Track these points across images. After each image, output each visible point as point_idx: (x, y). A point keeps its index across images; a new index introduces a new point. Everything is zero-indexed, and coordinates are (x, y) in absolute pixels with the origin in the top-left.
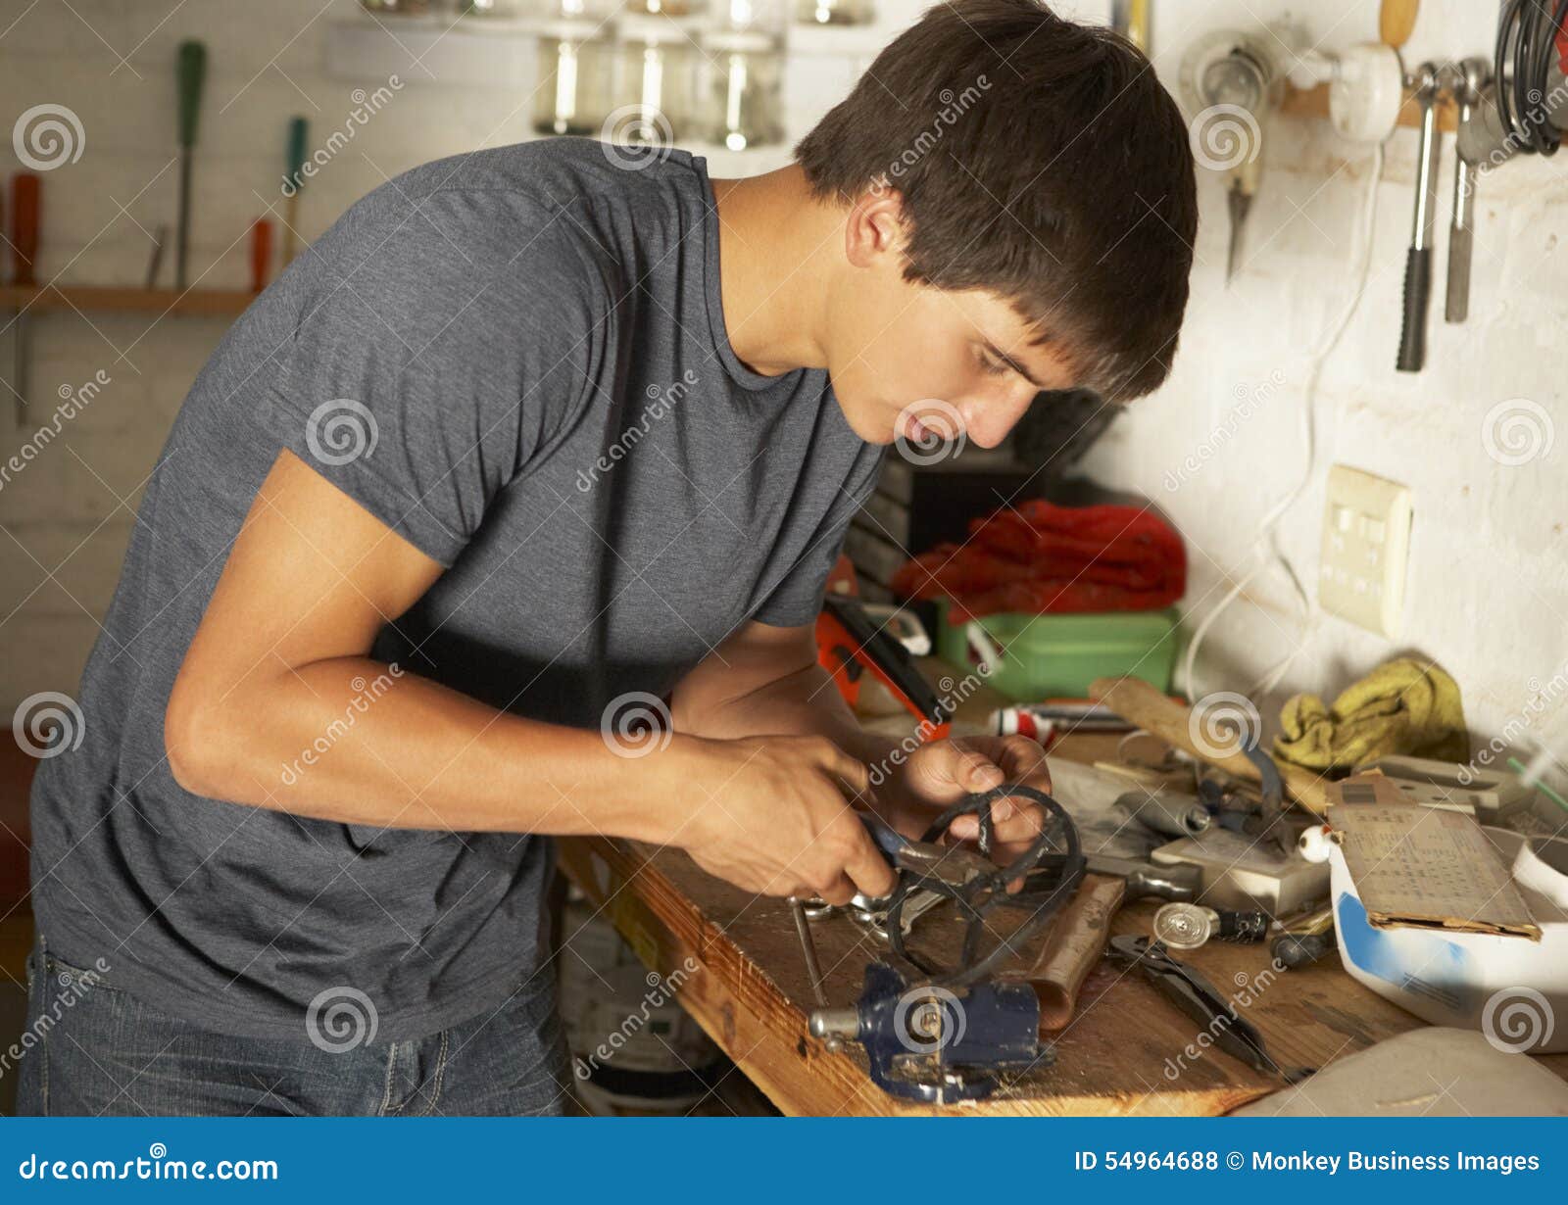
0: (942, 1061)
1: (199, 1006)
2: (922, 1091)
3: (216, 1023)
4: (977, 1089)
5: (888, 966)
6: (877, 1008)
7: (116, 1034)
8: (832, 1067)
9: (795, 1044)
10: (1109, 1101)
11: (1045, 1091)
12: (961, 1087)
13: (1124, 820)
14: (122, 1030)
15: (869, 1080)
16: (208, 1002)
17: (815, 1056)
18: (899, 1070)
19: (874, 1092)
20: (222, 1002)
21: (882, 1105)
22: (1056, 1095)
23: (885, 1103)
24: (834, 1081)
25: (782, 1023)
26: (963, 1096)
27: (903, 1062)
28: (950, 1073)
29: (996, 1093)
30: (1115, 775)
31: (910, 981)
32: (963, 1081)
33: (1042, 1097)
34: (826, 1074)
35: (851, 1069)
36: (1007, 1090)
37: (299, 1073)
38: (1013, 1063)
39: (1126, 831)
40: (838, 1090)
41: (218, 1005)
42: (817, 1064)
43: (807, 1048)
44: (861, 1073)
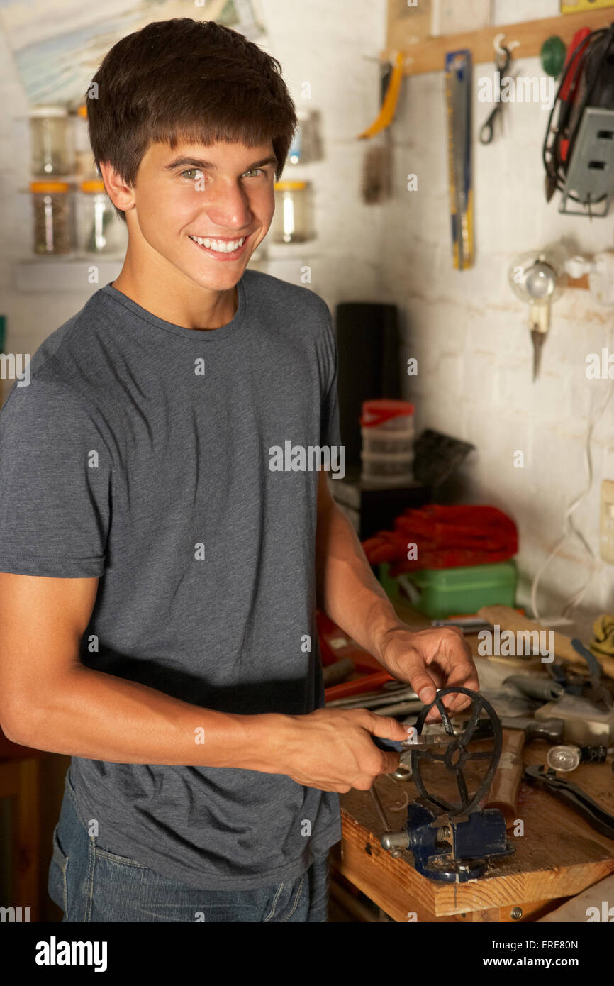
0: (456, 857)
1: (192, 875)
2: (446, 876)
3: (201, 884)
4: (477, 872)
5: (422, 806)
6: (418, 830)
7: (144, 894)
8: (389, 861)
9: (363, 847)
10: (548, 872)
11: (513, 869)
12: (469, 872)
13: (511, 691)
14: (147, 892)
15: (415, 871)
16: (197, 873)
17: (377, 855)
18: (433, 864)
19: (419, 877)
20: (203, 872)
21: (424, 885)
22: (519, 871)
23: (426, 884)
24: (391, 869)
25: (353, 834)
26: (470, 877)
27: (434, 859)
28: (462, 865)
29: (487, 873)
30: (500, 664)
31: (437, 815)
32: (469, 868)
33: (513, 874)
34: (385, 865)
35: (403, 863)
36: (492, 871)
37: (238, 908)
38: (493, 854)
39: (515, 698)
40: (394, 875)
41: (203, 875)
42: (379, 860)
43: (372, 850)
44: (409, 866)
